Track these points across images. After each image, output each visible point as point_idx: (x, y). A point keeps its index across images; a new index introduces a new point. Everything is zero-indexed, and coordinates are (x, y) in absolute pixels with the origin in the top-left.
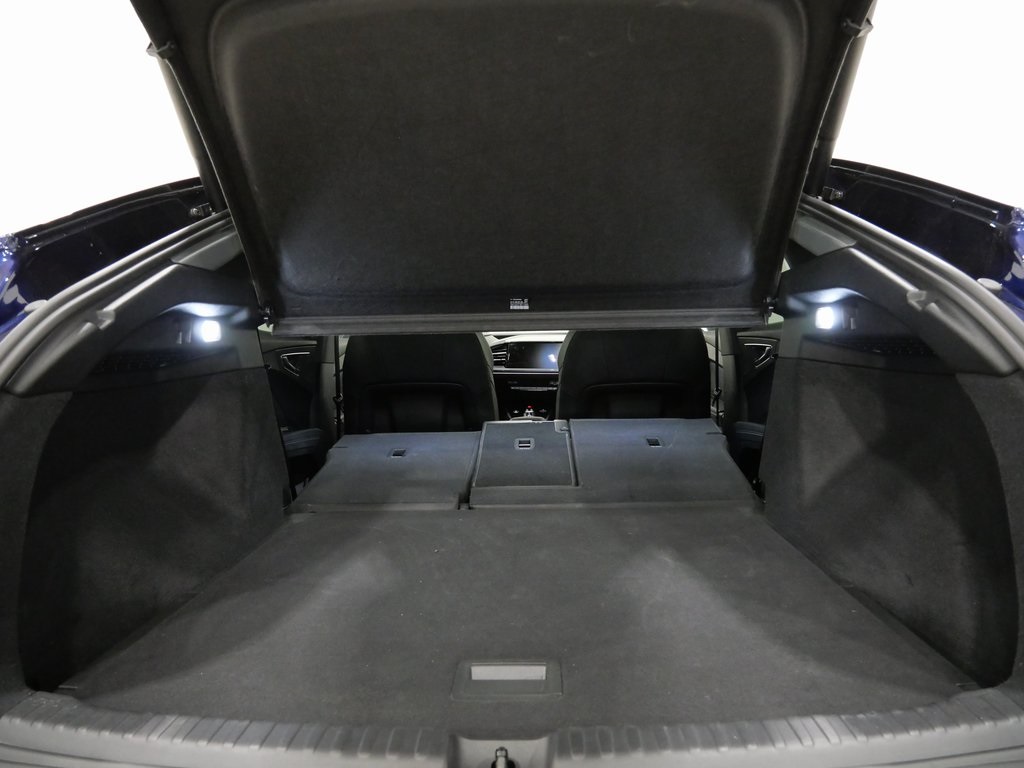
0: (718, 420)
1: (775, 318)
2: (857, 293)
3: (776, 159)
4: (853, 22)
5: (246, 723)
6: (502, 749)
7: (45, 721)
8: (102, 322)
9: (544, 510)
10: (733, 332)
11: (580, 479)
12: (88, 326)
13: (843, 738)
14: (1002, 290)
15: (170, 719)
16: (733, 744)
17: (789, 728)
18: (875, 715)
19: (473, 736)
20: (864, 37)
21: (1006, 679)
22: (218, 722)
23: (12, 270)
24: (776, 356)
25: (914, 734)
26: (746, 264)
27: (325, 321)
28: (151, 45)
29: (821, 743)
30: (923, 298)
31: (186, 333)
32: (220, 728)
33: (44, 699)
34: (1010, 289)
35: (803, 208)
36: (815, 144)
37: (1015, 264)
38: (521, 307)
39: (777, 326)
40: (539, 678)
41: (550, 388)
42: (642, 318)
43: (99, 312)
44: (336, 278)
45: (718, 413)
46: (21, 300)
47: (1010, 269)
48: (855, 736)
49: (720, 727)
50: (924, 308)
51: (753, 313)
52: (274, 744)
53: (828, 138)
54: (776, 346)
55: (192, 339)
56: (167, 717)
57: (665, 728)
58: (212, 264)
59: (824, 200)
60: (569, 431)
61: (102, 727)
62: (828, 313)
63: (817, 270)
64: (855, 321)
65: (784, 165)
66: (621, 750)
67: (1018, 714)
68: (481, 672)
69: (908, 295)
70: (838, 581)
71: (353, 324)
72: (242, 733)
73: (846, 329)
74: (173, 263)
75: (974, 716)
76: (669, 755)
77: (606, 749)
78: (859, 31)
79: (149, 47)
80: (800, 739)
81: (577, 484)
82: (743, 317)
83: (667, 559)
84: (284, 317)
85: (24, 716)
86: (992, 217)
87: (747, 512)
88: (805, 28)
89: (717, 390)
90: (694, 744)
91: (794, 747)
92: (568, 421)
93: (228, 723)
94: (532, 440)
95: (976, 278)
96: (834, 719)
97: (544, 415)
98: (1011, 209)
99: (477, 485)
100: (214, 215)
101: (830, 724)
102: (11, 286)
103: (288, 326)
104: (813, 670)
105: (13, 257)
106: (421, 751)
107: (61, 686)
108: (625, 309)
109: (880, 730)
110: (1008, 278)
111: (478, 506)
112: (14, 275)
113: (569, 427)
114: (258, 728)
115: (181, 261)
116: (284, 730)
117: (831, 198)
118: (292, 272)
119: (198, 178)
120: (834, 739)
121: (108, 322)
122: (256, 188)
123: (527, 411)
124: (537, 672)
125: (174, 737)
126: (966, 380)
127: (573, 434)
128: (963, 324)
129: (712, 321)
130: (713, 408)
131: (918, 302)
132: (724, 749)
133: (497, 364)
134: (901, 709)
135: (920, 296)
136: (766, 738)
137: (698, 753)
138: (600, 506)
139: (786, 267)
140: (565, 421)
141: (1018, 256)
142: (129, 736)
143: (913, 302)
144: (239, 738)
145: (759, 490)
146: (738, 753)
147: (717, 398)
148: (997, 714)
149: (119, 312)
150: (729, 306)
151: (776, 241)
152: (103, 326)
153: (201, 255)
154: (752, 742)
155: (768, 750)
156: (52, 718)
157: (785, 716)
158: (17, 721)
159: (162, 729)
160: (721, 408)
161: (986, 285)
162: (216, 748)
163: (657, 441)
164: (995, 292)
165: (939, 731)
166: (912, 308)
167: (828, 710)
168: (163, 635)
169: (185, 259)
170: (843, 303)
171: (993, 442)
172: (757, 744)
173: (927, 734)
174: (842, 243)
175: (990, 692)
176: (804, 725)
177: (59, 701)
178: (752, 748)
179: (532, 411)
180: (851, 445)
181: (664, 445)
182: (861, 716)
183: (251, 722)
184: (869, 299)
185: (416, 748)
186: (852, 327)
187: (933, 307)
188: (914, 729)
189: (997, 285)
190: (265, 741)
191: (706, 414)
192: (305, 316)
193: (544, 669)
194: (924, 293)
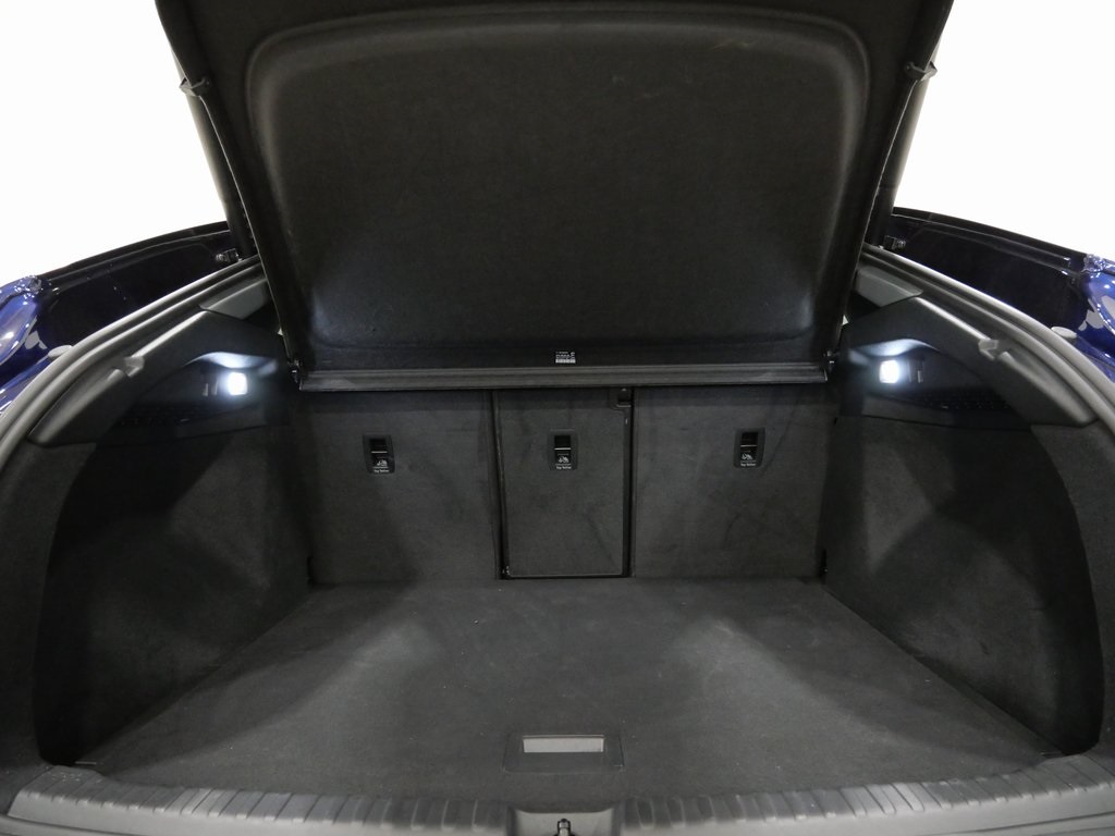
2: (924, 344)
3: (836, 206)
4: (916, 65)
5: (287, 795)
6: (564, 820)
7: (67, 796)
8: (131, 369)
12: (116, 372)
13: (926, 805)
14: (1077, 339)
15: (204, 793)
16: (811, 812)
17: (868, 795)
18: (958, 782)
19: (531, 809)
20: (928, 80)
21: (1093, 745)
22: (256, 795)
23: (33, 315)
25: (1000, 801)
26: (805, 315)
27: (357, 375)
28: (185, 80)
29: (903, 810)
30: (995, 348)
31: (212, 383)
32: (259, 801)
33: (64, 774)
34: (1085, 338)
35: (865, 257)
36: (877, 192)
37: (1089, 312)
38: (568, 361)
40: (596, 751)
43: (127, 359)
44: (372, 328)
46: (43, 346)
47: (1084, 317)
48: (938, 803)
49: (795, 795)
50: (996, 357)
51: (812, 368)
52: (319, 817)
53: (889, 185)
55: (219, 391)
56: (201, 790)
57: (738, 797)
58: (241, 313)
59: (886, 248)
61: (129, 801)
62: (892, 367)
63: (880, 322)
64: (922, 374)
65: (844, 211)
66: (692, 819)
67: (1108, 781)
68: (533, 745)
69: (980, 344)
70: (909, 650)
71: (388, 377)
72: (284, 807)
73: (913, 383)
74: (202, 310)
75: (1063, 783)
76: (743, 823)
77: (676, 818)
78: (923, 75)
79: (183, 83)
80: (881, 807)
82: (802, 372)
83: (725, 629)
84: (313, 370)
85: (44, 791)
86: (1064, 264)
88: (867, 70)
90: (770, 812)
91: (875, 814)
93: (267, 796)
95: (1050, 326)
96: (915, 786)
98: (1084, 255)
100: (240, 261)
101: (912, 791)
102: (32, 331)
103: (318, 380)
104: (887, 740)
105: (35, 300)
106: (480, 821)
107: (77, 763)
109: (965, 797)
110: (1083, 327)
112: (35, 320)
114: (299, 801)
115: (210, 308)
116: (329, 802)
117: (894, 247)
118: (323, 321)
119: (224, 223)
120: (917, 806)
121: (136, 369)
122: (290, 232)
124: (594, 744)
125: (210, 810)
126: (1042, 432)
128: (1037, 373)
129: (769, 376)
131: (990, 351)
132: (801, 817)
134: (985, 776)
135: (993, 344)
136: (845, 806)
137: (774, 822)
139: (845, 321)
141: (1092, 305)
142: (161, 810)
143: (985, 352)
144: (281, 810)
146: (817, 821)
148: (1088, 780)
149: (149, 358)
150: (786, 361)
151: (836, 291)
152: (131, 374)
153: (230, 301)
154: (830, 810)
155: (848, 818)
156: (74, 792)
157: (863, 785)
158: (36, 796)
159: (197, 802)
161: (1060, 334)
162: (256, 822)
164: (1070, 341)
165: (1026, 798)
166: (984, 358)
167: (909, 779)
168: (186, 708)
169: (214, 306)
170: (908, 356)
171: (1071, 497)
172: (836, 813)
173: (1015, 802)
174: (908, 292)
175: (1077, 759)
176: (884, 793)
177: (80, 775)
178: (831, 816)
180: (918, 508)
182: (943, 783)
183: (292, 795)
184: (938, 351)
185: (474, 820)
186: (920, 380)
187: (1006, 356)
188: (1000, 795)
189: (1071, 333)
190: (308, 814)
192: (335, 369)
193: (602, 741)
194: (996, 342)
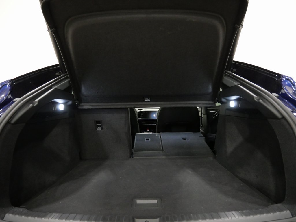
0: (202, 133)
1: (218, 104)
2: (240, 97)
3: (218, 61)
4: (238, 25)
6: (147, 221)
7: (19, 215)
9: (154, 158)
10: (206, 108)
11: (164, 149)
12: (31, 105)
13: (239, 217)
14: (279, 96)
15: (54, 214)
16: (210, 218)
17: (225, 214)
18: (248, 211)
19: (138, 218)
20: (241, 29)
21: (283, 201)
23: (9, 90)
24: (219, 114)
25: (258, 215)
26: (210, 89)
27: (93, 104)
28: (49, 29)
29: (233, 218)
30: (258, 99)
31: (55, 107)
32: (68, 216)
33: (17, 209)
34: (281, 96)
35: (226, 74)
36: (229, 57)
37: (282, 90)
38: (148, 101)
39: (219, 106)
40: (155, 203)
41: (154, 124)
42: (182, 104)
43: (34, 101)
44: (97, 92)
45: (202, 131)
46: (12, 98)
47: (281, 91)
48: (243, 216)
49: (206, 214)
50: (258, 101)
51: (212, 102)
52: (84, 220)
53: (232, 55)
54: (218, 112)
55: (57, 109)
57: (191, 215)
58: (63, 88)
59: (231, 72)
60: (160, 136)
61: (35, 216)
62: (233, 103)
64: (240, 105)
65: (220, 62)
67: (286, 210)
68: (139, 202)
70: (237, 177)
72: (75, 217)
73: (238, 107)
74: (53, 88)
75: (274, 211)
76: (192, 221)
77: (176, 220)
78: (239, 28)
80: (228, 217)
81: (163, 151)
82: (209, 104)
83: (189, 171)
84: (81, 103)
86: (276, 77)
87: (211, 158)
88: (225, 26)
89: (202, 125)
90: (200, 219)
91: (227, 219)
92: (160, 133)
93: (70, 215)
94: (150, 139)
95: (272, 93)
96: (237, 212)
97: (153, 132)
98: (281, 75)
99: (135, 151)
100: (62, 75)
101: (236, 213)
102: (9, 94)
103: (83, 106)
104: (230, 200)
105: (10, 86)
107: (21, 206)
108: (177, 101)
109: (249, 214)
110: (280, 93)
111: (135, 157)
112: (10, 91)
113: (160, 135)
114: (79, 216)
116: (86, 216)
117: (233, 71)
118: (84, 91)
119: (58, 64)
120: (237, 217)
121: (36, 104)
122: (75, 67)
123: (147, 131)
124: (155, 202)
125: (56, 218)
126: (270, 120)
127: (161, 136)
128: (269, 105)
129: (201, 105)
130: (201, 130)
131: (257, 99)
132: (208, 220)
133: (139, 117)
134: (255, 209)
136: (219, 217)
137: (200, 221)
138: (170, 157)
139: (221, 90)
140: (159, 133)
141: (283, 88)
142: (43, 219)
143: (255, 99)
144: (74, 219)
145: (214, 152)
146: (212, 221)
147: (202, 127)
148: (281, 210)
149: (39, 101)
150: (205, 101)
151: (218, 83)
153: (60, 86)
154: (215, 218)
155: (220, 220)
156: (21, 214)
157: (224, 211)
158: (11, 215)
159: (52, 216)
160: (203, 130)
161: (275, 95)
162: (68, 221)
163: (185, 139)
164: (277, 97)
165: (265, 215)
166: (255, 101)
167: (235, 210)
169: (56, 87)
170: (237, 100)
171: (278, 137)
172: (217, 219)
173: (262, 216)
174: (236, 84)
175: (279, 205)
176: (229, 214)
177: (22, 210)
179: (149, 131)
180: (240, 139)
181: (187, 140)
182: (244, 211)
183: (77, 215)
184: (244, 99)
185: (124, 221)
186: (240, 106)
187: (261, 101)
188: (258, 214)
189: (277, 95)
190: (81, 219)
191: (199, 131)
192: (87, 103)
193: (157, 201)
194: (258, 97)
